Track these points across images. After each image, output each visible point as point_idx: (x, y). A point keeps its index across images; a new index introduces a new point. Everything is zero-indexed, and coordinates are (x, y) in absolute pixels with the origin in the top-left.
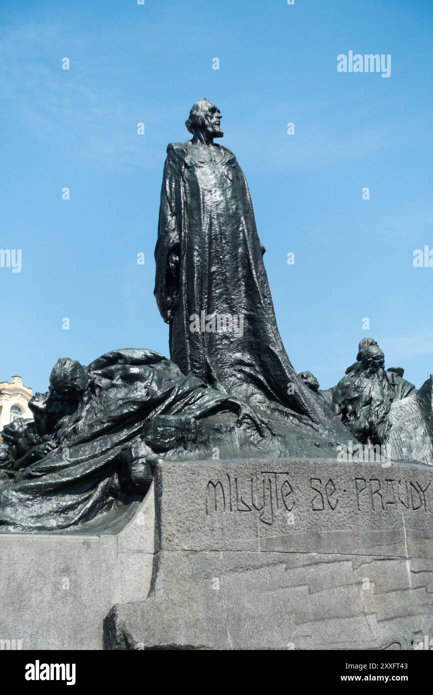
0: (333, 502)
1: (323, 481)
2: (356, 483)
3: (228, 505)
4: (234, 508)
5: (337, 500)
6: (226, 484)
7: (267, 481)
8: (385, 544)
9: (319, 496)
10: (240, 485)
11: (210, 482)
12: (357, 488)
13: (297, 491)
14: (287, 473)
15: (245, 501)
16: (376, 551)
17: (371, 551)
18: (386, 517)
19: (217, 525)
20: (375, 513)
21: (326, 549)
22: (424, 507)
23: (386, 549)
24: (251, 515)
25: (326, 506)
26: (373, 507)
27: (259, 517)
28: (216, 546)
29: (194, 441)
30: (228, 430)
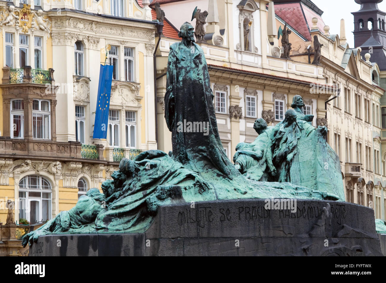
0: (229, 218)
1: (225, 209)
2: (239, 210)
3: (186, 221)
4: (189, 222)
5: (231, 217)
6: (186, 213)
7: (202, 211)
8: (251, 233)
9: (223, 216)
10: (191, 213)
11: (180, 212)
12: (239, 211)
13: (214, 214)
14: (210, 208)
15: (193, 219)
16: (246, 235)
17: (244, 236)
18: (252, 222)
19: (182, 228)
20: (247, 221)
21: (225, 236)
22: (269, 217)
23: (251, 235)
24: (195, 224)
25: (226, 219)
26: (246, 218)
27: (198, 224)
28: (182, 237)
29: (175, 195)
30: (190, 188)
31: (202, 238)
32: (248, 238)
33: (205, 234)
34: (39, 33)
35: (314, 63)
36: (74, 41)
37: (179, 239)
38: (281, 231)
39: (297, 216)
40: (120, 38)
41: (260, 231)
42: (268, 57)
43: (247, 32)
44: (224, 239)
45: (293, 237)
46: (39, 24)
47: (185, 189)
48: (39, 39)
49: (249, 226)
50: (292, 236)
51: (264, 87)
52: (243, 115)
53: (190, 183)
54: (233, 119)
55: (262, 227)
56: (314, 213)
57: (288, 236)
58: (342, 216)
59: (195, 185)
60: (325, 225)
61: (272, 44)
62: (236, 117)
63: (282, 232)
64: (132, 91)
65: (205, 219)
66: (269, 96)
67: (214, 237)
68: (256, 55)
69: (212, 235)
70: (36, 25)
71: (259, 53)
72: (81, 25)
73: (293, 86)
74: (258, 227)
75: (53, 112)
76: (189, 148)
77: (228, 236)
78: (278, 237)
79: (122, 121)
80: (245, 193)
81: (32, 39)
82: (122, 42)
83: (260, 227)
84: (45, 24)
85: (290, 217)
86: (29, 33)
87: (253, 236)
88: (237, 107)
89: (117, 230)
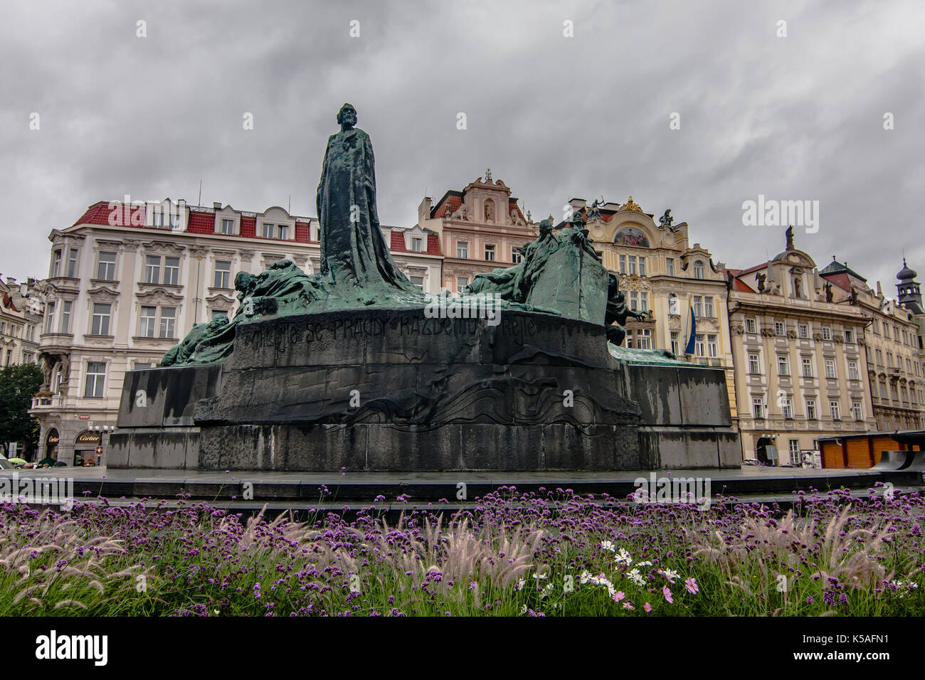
0: (319, 336)
1: (314, 325)
2: (336, 324)
3: (263, 344)
4: (266, 345)
5: (323, 335)
7: (282, 328)
8: (350, 358)
9: (312, 334)
11: (256, 332)
12: (336, 326)
13: (298, 332)
14: (295, 323)
15: (271, 341)
16: (343, 362)
17: (340, 363)
18: (353, 342)
19: (256, 355)
20: (346, 340)
21: (311, 363)
22: (383, 333)
23: (350, 361)
24: (273, 348)
25: (315, 339)
26: (345, 336)
27: (277, 348)
28: (254, 366)
29: (267, 309)
30: (293, 300)
31: (280, 367)
32: (345, 366)
33: (283, 363)
34: (644, 291)
35: (853, 305)
36: (668, 295)
37: (251, 369)
38: (401, 354)
39: (434, 331)
40: (702, 292)
41: (365, 355)
42: (816, 301)
43: (797, 287)
44: (309, 369)
45: (421, 364)
46: (644, 285)
47: (286, 301)
48: (644, 294)
49: (348, 348)
50: (420, 362)
51: (813, 319)
52: (798, 336)
53: (296, 294)
54: (790, 339)
55: (369, 349)
56: (467, 327)
57: (412, 362)
58: (527, 333)
59: (300, 295)
60: (480, 343)
61: (818, 293)
62: (792, 338)
63: (402, 357)
64: (713, 323)
65: (286, 339)
66: (818, 325)
67: (295, 366)
68: (805, 299)
69: (292, 363)
70: (642, 286)
71: (808, 299)
72: (672, 285)
73: (834, 318)
74: (363, 349)
75: (653, 337)
76: (332, 255)
77: (315, 364)
78: (395, 364)
79: (706, 341)
80: (371, 303)
81: (639, 294)
82: (703, 294)
83: (365, 349)
84: (648, 285)
85: (421, 333)
86: (637, 290)
87: (353, 363)
88: (792, 332)
89: (204, 362)
